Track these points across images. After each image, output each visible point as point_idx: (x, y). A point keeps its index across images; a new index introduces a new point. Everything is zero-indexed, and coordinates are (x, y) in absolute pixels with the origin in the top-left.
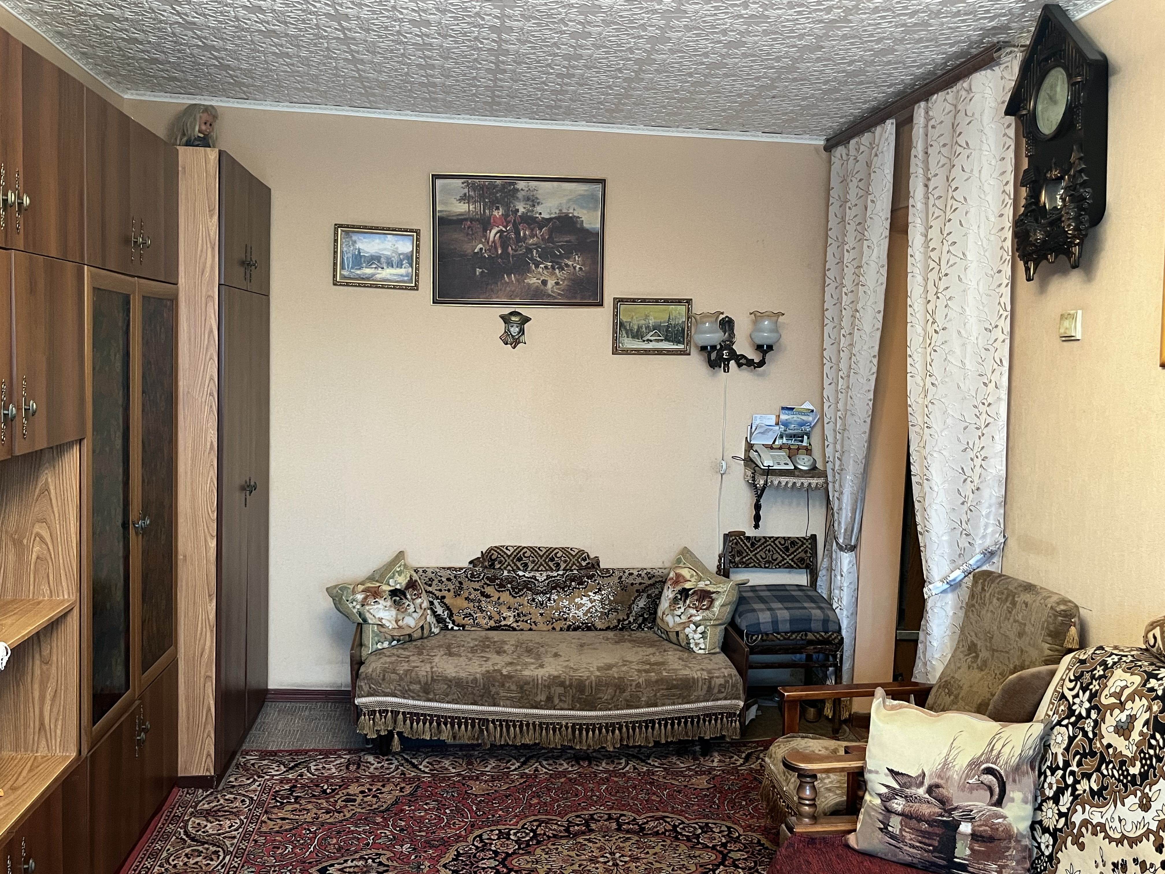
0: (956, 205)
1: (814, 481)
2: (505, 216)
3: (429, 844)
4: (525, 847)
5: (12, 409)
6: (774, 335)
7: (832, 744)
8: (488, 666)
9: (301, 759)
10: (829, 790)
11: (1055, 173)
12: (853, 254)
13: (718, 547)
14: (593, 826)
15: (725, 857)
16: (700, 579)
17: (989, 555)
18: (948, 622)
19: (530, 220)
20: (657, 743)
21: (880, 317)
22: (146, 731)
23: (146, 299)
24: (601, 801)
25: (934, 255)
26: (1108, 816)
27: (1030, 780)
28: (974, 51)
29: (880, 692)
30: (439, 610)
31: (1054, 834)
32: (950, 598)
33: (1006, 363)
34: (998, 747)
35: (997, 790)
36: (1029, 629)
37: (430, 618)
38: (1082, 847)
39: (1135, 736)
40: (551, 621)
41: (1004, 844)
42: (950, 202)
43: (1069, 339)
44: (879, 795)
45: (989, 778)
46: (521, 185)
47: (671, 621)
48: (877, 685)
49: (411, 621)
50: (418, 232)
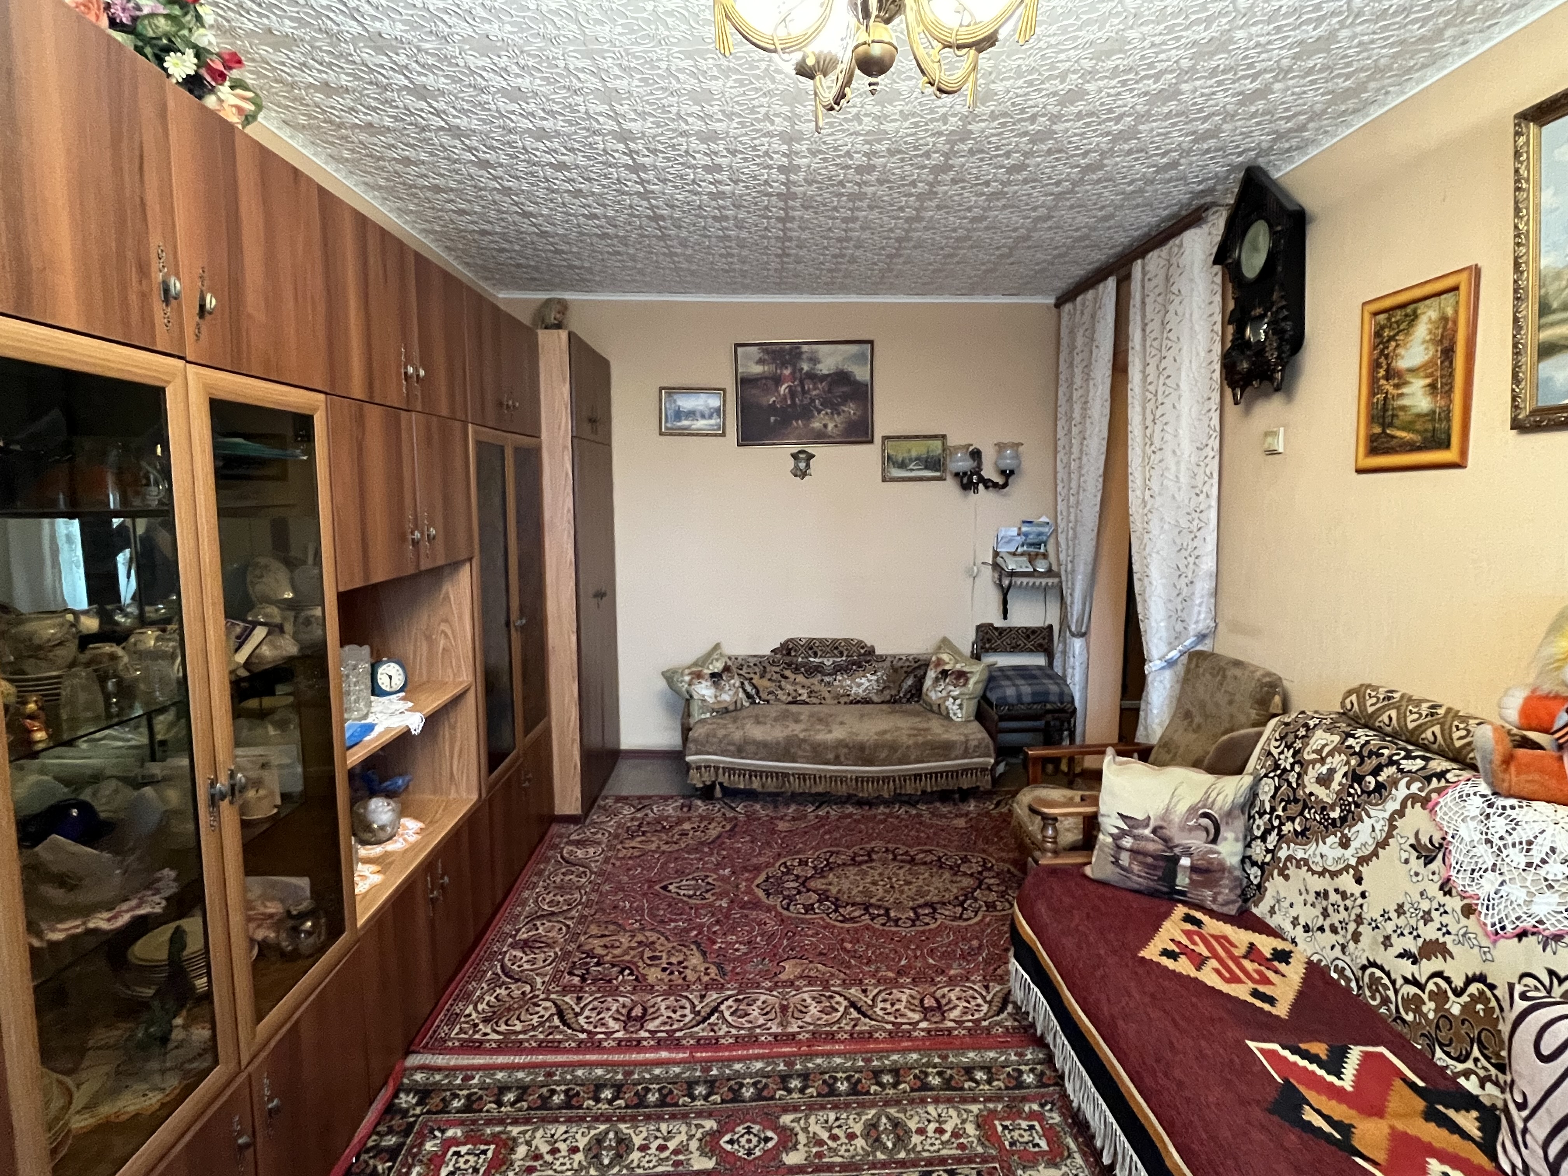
0: (1170, 344)
1: (1050, 581)
2: (793, 373)
3: (745, 869)
4: (820, 873)
5: (417, 535)
6: (1015, 462)
7: (1068, 793)
8: (787, 732)
9: (646, 802)
10: (1068, 830)
11: (1259, 311)
12: (1080, 392)
13: (972, 636)
14: (874, 857)
15: (981, 883)
16: (957, 662)
17: (1202, 637)
18: (1165, 693)
19: (812, 376)
20: (924, 792)
21: (1105, 443)
22: (529, 780)
23: (517, 450)
24: (880, 837)
25: (1152, 388)
26: (1310, 852)
27: (1240, 822)
28: (1184, 213)
29: (1110, 751)
30: (749, 688)
31: (1262, 867)
32: (1168, 674)
33: (1216, 475)
34: (1213, 795)
35: (1212, 831)
36: (1238, 698)
37: (741, 695)
38: (1287, 878)
39: (1335, 786)
40: (837, 697)
41: (1218, 875)
42: (1165, 342)
43: (1272, 453)
44: (1111, 835)
45: (1205, 821)
46: (805, 348)
47: (933, 696)
48: (1107, 746)
49: (726, 697)
50: (724, 390)
